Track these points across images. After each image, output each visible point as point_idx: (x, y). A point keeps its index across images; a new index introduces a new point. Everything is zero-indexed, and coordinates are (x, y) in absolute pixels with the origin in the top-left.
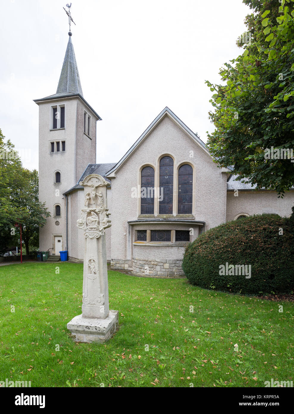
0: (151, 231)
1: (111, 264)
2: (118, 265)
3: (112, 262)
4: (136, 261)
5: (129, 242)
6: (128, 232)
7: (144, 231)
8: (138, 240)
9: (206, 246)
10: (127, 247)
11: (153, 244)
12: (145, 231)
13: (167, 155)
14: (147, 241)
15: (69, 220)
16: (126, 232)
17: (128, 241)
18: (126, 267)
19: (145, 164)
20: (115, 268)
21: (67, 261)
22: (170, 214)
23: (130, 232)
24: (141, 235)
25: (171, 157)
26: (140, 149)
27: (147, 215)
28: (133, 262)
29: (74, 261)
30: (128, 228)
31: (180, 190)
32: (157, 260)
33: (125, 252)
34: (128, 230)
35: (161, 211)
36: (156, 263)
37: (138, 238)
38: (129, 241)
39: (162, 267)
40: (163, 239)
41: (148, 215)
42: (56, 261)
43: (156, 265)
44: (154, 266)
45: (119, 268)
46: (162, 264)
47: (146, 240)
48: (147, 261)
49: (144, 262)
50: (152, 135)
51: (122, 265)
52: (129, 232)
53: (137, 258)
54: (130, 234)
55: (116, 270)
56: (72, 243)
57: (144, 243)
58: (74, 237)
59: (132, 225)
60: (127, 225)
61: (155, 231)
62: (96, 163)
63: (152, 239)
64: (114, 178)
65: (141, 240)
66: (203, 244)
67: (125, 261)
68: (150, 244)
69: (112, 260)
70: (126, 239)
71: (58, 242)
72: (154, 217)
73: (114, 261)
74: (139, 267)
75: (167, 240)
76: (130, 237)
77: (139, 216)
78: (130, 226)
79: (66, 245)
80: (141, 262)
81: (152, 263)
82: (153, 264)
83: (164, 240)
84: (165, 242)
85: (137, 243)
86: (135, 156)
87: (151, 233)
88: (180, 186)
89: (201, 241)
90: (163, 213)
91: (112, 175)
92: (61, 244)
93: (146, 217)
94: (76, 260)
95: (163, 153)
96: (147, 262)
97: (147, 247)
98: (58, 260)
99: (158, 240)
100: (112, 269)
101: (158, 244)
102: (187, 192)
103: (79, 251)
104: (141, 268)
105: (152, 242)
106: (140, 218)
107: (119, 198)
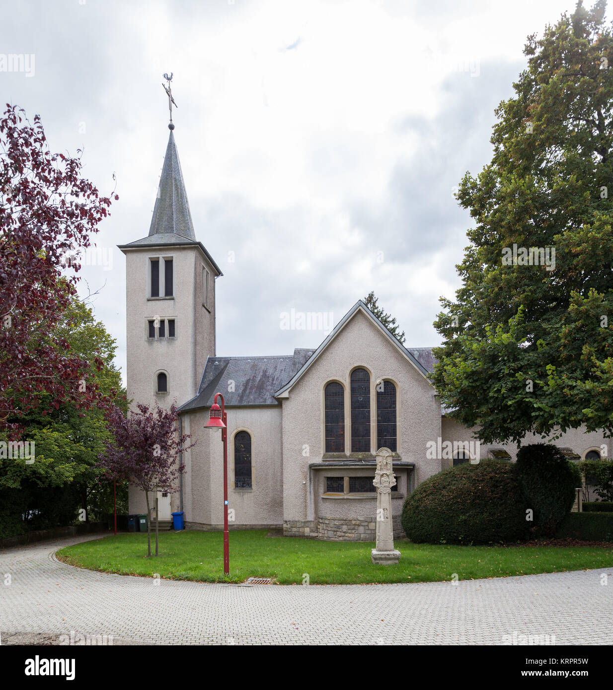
0: (350, 478)
1: (284, 529)
2: (294, 529)
3: (285, 526)
4: (327, 522)
5: (310, 494)
6: (308, 479)
7: (338, 478)
8: (328, 491)
9: (433, 497)
10: (308, 501)
11: (353, 496)
12: (342, 478)
13: (360, 367)
14: (345, 492)
15: (186, 459)
16: (306, 479)
17: (308, 493)
18: (307, 531)
19: (331, 379)
20: (290, 534)
21: (184, 530)
22: (367, 453)
23: (312, 480)
24: (334, 485)
25: (367, 370)
26: (324, 357)
27: (335, 454)
28: (321, 523)
29: (199, 528)
30: (308, 473)
31: (380, 418)
32: (359, 519)
33: (305, 510)
34: (308, 476)
35: (354, 449)
36: (358, 522)
37: (328, 488)
38: (310, 492)
39: (367, 528)
40: (366, 489)
41: (337, 453)
42: (167, 530)
43: (359, 525)
44: (357, 526)
45: (297, 533)
46: (366, 524)
47: (342, 491)
48: (345, 520)
49: (342, 522)
50: (340, 339)
51: (301, 530)
52: (310, 479)
53: (328, 516)
54: (312, 482)
55: (291, 536)
56: (194, 498)
57: (341, 495)
58: (200, 487)
59: (315, 470)
60: (306, 469)
61: (355, 478)
62: (215, 355)
63: (352, 489)
64: (287, 399)
65: (333, 491)
66: (428, 495)
67: (305, 522)
68: (349, 496)
69: (286, 522)
70: (306, 490)
71: (163, 496)
72: (345, 456)
73: (288, 523)
74: (333, 529)
75: (370, 490)
76: (312, 488)
77: (324, 455)
78: (312, 470)
79: (177, 502)
80: (337, 523)
81: (354, 522)
82: (355, 525)
83: (367, 491)
84: (369, 493)
85: (328, 495)
86: (316, 366)
87: (350, 480)
88: (380, 412)
89: (425, 491)
90: (357, 451)
91: (285, 395)
92: (168, 500)
93: (333, 456)
94: (204, 526)
95: (356, 365)
96: (347, 522)
97: (345, 501)
98: (169, 528)
99: (359, 491)
100: (286, 536)
101: (360, 497)
102: (389, 420)
103: (212, 511)
104: (337, 531)
105: (350, 494)
106: (326, 458)
107: (294, 429)
